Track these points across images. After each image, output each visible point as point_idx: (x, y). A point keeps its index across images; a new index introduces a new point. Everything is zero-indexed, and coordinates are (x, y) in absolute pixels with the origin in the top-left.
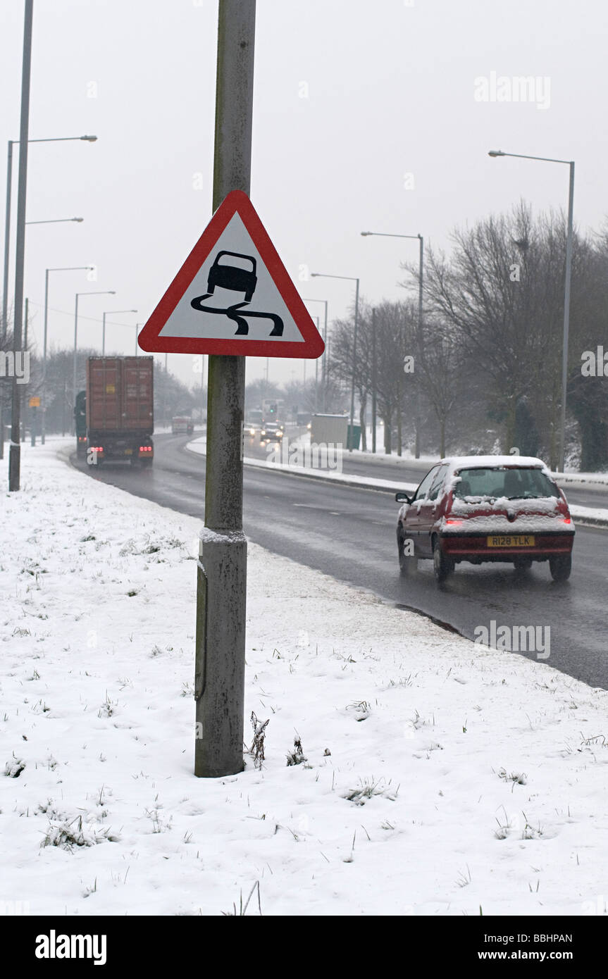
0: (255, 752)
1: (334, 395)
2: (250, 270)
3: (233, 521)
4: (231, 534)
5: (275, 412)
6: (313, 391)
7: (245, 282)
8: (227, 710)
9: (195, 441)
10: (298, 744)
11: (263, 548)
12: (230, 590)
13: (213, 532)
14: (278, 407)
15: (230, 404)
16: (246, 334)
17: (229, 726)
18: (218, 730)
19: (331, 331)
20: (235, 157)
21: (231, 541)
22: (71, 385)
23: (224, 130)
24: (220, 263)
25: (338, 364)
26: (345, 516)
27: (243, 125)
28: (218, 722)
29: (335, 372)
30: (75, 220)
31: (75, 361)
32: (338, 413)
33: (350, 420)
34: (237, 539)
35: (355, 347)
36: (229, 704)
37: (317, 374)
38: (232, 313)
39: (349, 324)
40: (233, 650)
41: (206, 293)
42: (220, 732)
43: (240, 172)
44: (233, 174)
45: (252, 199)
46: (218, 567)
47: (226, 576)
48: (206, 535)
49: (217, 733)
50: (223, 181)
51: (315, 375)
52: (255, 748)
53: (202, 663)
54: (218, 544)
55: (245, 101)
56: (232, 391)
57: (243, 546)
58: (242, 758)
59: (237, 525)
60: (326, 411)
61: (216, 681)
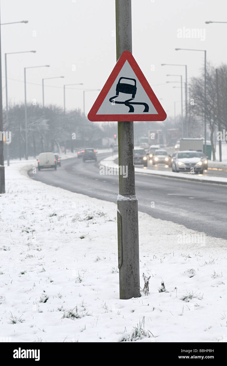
0: (145, 291)
1: (194, 126)
2: (134, 85)
3: (131, 191)
4: (131, 197)
7: (131, 90)
8: (133, 272)
9: (105, 159)
10: (163, 284)
11: (149, 215)
12: (131, 221)
13: (123, 196)
15: (128, 142)
16: (133, 112)
17: (133, 279)
18: (129, 281)
19: (190, 85)
20: (125, 37)
21: (131, 200)
22: (24, 127)
23: (120, 25)
24: (121, 82)
25: (195, 106)
26: (197, 199)
27: (128, 23)
28: (129, 277)
29: (193, 112)
30: (23, 22)
31: (26, 111)
32: (197, 137)
33: (204, 141)
34: (134, 199)
35: (205, 95)
36: (133, 270)
37: (182, 113)
38: (127, 103)
39: (201, 80)
40: (134, 246)
41: (115, 95)
42: (130, 282)
43: (127, 43)
44: (124, 44)
45: (133, 55)
46: (126, 212)
47: (129, 215)
48: (120, 198)
50: (120, 47)
51: (181, 114)
52: (145, 289)
54: (125, 201)
55: (128, 12)
56: (128, 136)
57: (136, 202)
58: (140, 293)
59: (133, 193)
60: (189, 137)
61: (127, 260)
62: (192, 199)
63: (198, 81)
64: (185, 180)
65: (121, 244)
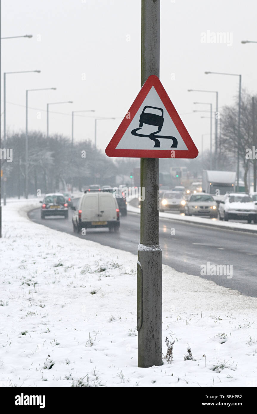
0: (168, 357)
1: (225, 163)
2: (161, 115)
3: (155, 240)
4: (154, 247)
5: (180, 176)
6: (209, 161)
7: (157, 121)
8: (154, 335)
10: (189, 351)
11: (171, 268)
12: (154, 275)
13: (145, 246)
14: (183, 173)
15: (152, 182)
16: (159, 147)
17: (155, 344)
20: (152, 58)
21: (154, 250)
22: (24, 160)
23: (146, 45)
24: (145, 112)
25: (226, 140)
26: (228, 250)
27: (155, 42)
28: (149, 341)
29: (225, 147)
31: (27, 141)
34: (157, 249)
35: (239, 127)
36: (154, 332)
37: (211, 148)
38: (152, 136)
39: (234, 110)
40: (156, 304)
41: (139, 127)
42: (150, 346)
43: (154, 66)
44: (151, 67)
45: (160, 80)
46: (148, 264)
47: (151, 268)
48: (141, 248)
49: (149, 347)
50: (146, 71)
52: (168, 355)
53: (140, 311)
54: (147, 252)
55: (156, 29)
56: (153, 176)
57: (159, 253)
58: (162, 360)
59: (157, 242)
61: (148, 320)
62: (222, 250)
63: (231, 111)
64: (214, 228)
65: (141, 302)
